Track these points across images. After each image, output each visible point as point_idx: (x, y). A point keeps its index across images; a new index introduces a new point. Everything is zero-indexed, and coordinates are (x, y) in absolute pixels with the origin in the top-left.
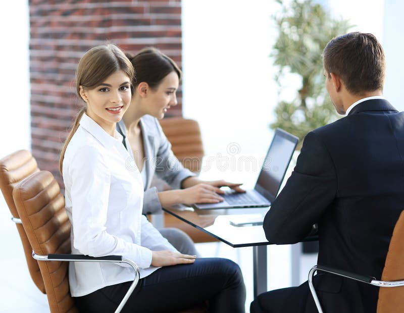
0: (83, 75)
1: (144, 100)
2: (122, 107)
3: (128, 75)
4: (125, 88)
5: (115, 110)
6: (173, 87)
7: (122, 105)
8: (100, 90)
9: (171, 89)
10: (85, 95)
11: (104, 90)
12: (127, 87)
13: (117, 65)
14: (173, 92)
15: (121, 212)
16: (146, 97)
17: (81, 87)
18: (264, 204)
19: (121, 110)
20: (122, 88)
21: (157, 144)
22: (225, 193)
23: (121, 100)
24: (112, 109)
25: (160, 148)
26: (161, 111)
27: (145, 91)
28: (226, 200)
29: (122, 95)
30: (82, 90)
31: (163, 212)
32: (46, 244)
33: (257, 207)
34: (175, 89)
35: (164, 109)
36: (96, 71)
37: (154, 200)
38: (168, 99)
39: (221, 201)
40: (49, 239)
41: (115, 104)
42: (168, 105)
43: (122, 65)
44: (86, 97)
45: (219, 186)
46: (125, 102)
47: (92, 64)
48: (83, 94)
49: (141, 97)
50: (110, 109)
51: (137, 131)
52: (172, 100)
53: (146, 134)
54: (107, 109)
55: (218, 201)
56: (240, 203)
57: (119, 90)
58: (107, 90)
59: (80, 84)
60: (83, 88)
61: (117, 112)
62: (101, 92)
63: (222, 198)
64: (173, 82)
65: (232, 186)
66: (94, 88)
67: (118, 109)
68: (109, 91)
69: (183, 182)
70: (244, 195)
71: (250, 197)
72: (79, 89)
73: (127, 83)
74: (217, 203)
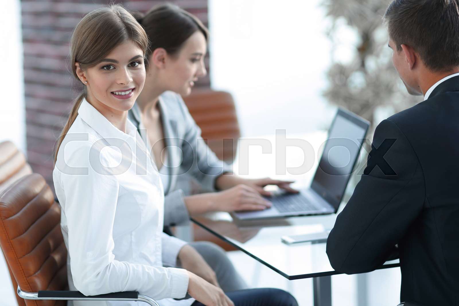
0: (79, 48)
1: (162, 72)
2: (133, 90)
3: (141, 47)
4: (137, 64)
5: (123, 93)
6: (199, 51)
7: (133, 87)
8: (103, 68)
9: (197, 54)
10: (83, 75)
11: (108, 67)
12: (140, 63)
13: (125, 32)
14: (199, 60)
15: (133, 233)
16: (164, 67)
17: (77, 64)
18: (324, 210)
19: (133, 93)
20: (133, 63)
21: (181, 131)
22: (272, 194)
23: (131, 80)
24: (120, 93)
25: (186, 135)
26: (186, 85)
27: (162, 60)
28: (275, 205)
29: (133, 73)
30: (78, 69)
31: (191, 223)
32: (36, 276)
33: (316, 215)
34: (201, 55)
35: (189, 83)
36: (96, 42)
37: (179, 208)
38: (193, 68)
39: (268, 208)
40: (39, 269)
41: (123, 86)
42: (195, 75)
43: (132, 33)
44: (85, 78)
45: (264, 185)
46: (137, 82)
47: (90, 33)
48: (81, 74)
49: (158, 69)
50: (117, 93)
51: (155, 114)
52: (199, 70)
53: (167, 117)
54: (112, 93)
55: (264, 208)
56: (294, 210)
57: (128, 66)
58: (112, 68)
59: (76, 61)
60: (80, 66)
61: (127, 97)
62: (104, 71)
63: (269, 203)
64: (199, 46)
65: (280, 184)
66: (94, 66)
67: (127, 93)
68: (115, 68)
69: (217, 179)
70: (298, 197)
71: (306, 200)
72: (75, 68)
73: (138, 56)
74: (261, 210)
